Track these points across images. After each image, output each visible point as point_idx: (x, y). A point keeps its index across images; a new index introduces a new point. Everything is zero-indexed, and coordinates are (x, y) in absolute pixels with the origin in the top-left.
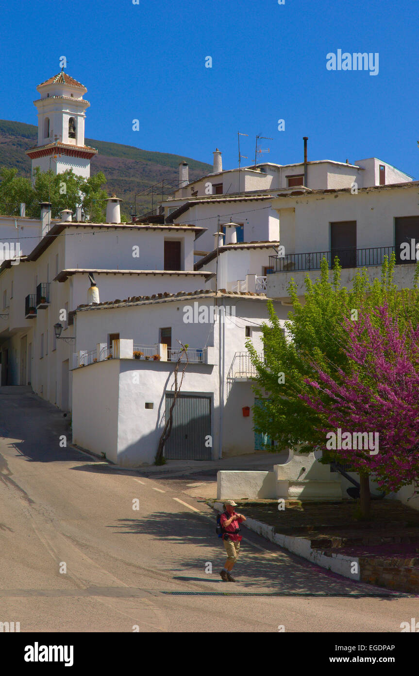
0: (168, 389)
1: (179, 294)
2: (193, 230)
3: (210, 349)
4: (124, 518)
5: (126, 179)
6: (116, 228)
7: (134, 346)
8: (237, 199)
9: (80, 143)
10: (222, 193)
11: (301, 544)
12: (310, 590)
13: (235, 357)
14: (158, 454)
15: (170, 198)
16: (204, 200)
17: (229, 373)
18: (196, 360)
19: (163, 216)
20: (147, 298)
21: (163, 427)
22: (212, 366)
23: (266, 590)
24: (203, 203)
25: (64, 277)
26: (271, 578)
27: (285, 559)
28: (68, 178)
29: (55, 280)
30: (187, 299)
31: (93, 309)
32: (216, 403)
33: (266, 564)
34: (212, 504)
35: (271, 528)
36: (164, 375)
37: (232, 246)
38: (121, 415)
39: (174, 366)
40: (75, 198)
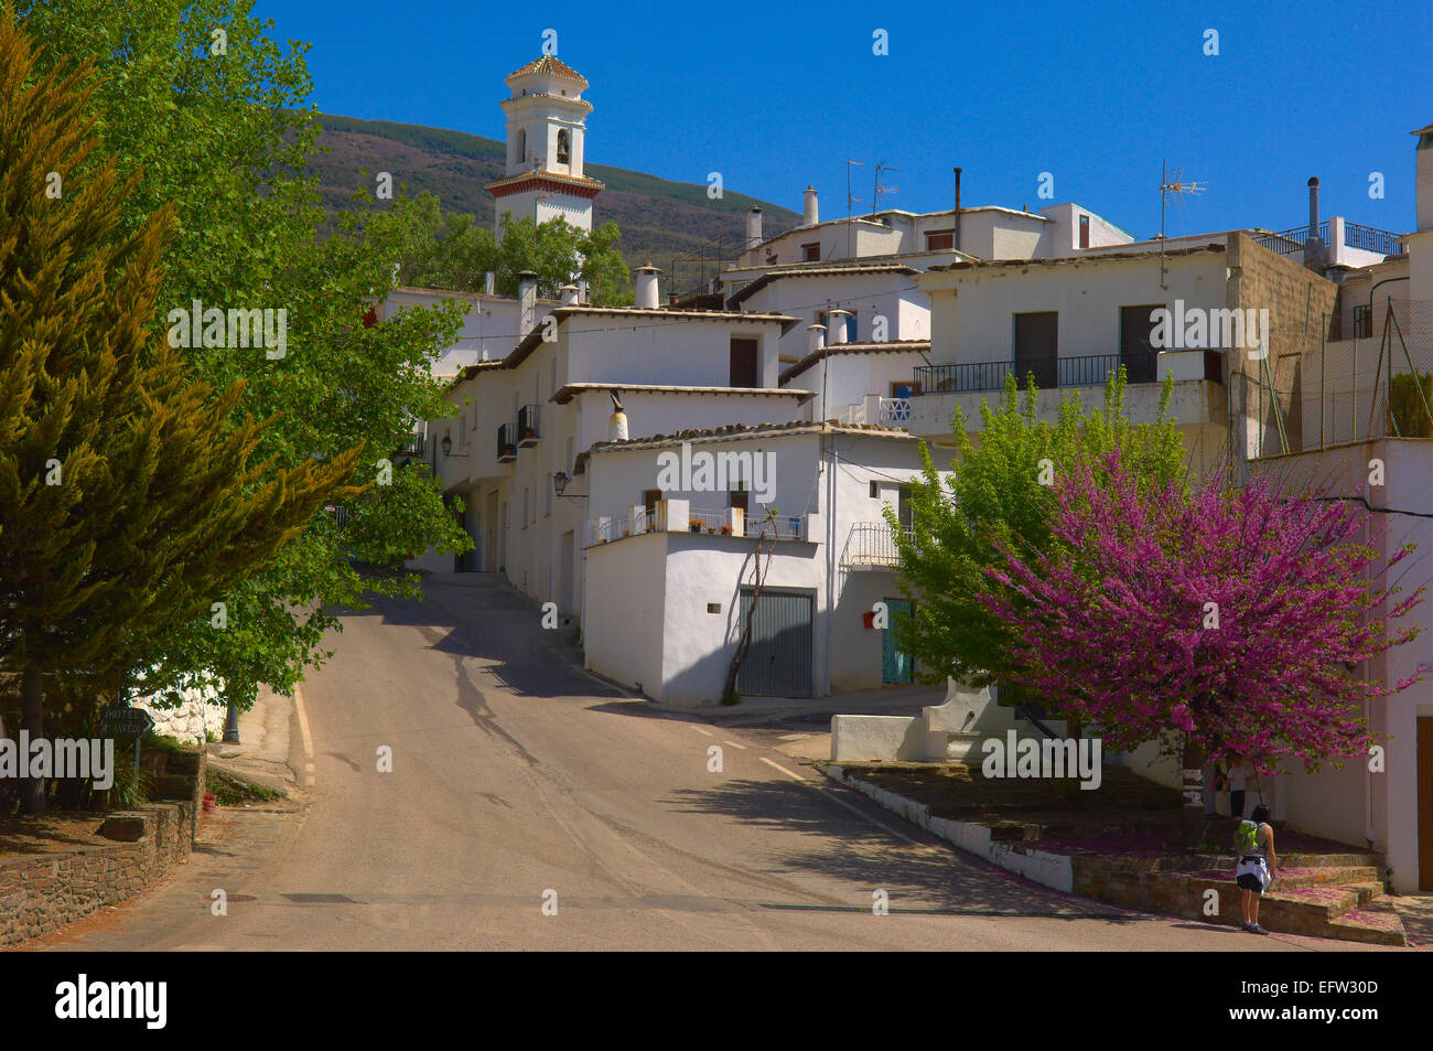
0: (745, 581)
1: (762, 427)
2: (777, 321)
3: (812, 518)
4: (684, 788)
5: (638, 228)
6: (652, 316)
7: (690, 511)
8: (847, 269)
9: (575, 172)
10: (818, 260)
11: (974, 834)
12: (992, 906)
13: (852, 530)
14: (726, 687)
15: (732, 267)
16: (792, 272)
17: (843, 557)
18: (790, 535)
19: (721, 296)
20: (709, 433)
21: (735, 644)
22: (815, 545)
23: (923, 905)
24: (790, 276)
25: (566, 396)
26: (928, 886)
27: (948, 857)
28: (556, 229)
29: (550, 401)
30: (775, 436)
31: (619, 450)
32: (822, 605)
33: (916, 865)
34: (824, 769)
35: (923, 807)
36: (739, 558)
37: (841, 348)
38: (669, 624)
39: (754, 545)
40: (569, 263)
